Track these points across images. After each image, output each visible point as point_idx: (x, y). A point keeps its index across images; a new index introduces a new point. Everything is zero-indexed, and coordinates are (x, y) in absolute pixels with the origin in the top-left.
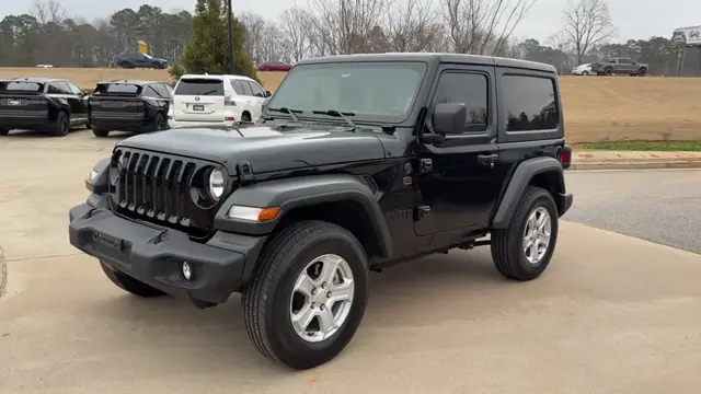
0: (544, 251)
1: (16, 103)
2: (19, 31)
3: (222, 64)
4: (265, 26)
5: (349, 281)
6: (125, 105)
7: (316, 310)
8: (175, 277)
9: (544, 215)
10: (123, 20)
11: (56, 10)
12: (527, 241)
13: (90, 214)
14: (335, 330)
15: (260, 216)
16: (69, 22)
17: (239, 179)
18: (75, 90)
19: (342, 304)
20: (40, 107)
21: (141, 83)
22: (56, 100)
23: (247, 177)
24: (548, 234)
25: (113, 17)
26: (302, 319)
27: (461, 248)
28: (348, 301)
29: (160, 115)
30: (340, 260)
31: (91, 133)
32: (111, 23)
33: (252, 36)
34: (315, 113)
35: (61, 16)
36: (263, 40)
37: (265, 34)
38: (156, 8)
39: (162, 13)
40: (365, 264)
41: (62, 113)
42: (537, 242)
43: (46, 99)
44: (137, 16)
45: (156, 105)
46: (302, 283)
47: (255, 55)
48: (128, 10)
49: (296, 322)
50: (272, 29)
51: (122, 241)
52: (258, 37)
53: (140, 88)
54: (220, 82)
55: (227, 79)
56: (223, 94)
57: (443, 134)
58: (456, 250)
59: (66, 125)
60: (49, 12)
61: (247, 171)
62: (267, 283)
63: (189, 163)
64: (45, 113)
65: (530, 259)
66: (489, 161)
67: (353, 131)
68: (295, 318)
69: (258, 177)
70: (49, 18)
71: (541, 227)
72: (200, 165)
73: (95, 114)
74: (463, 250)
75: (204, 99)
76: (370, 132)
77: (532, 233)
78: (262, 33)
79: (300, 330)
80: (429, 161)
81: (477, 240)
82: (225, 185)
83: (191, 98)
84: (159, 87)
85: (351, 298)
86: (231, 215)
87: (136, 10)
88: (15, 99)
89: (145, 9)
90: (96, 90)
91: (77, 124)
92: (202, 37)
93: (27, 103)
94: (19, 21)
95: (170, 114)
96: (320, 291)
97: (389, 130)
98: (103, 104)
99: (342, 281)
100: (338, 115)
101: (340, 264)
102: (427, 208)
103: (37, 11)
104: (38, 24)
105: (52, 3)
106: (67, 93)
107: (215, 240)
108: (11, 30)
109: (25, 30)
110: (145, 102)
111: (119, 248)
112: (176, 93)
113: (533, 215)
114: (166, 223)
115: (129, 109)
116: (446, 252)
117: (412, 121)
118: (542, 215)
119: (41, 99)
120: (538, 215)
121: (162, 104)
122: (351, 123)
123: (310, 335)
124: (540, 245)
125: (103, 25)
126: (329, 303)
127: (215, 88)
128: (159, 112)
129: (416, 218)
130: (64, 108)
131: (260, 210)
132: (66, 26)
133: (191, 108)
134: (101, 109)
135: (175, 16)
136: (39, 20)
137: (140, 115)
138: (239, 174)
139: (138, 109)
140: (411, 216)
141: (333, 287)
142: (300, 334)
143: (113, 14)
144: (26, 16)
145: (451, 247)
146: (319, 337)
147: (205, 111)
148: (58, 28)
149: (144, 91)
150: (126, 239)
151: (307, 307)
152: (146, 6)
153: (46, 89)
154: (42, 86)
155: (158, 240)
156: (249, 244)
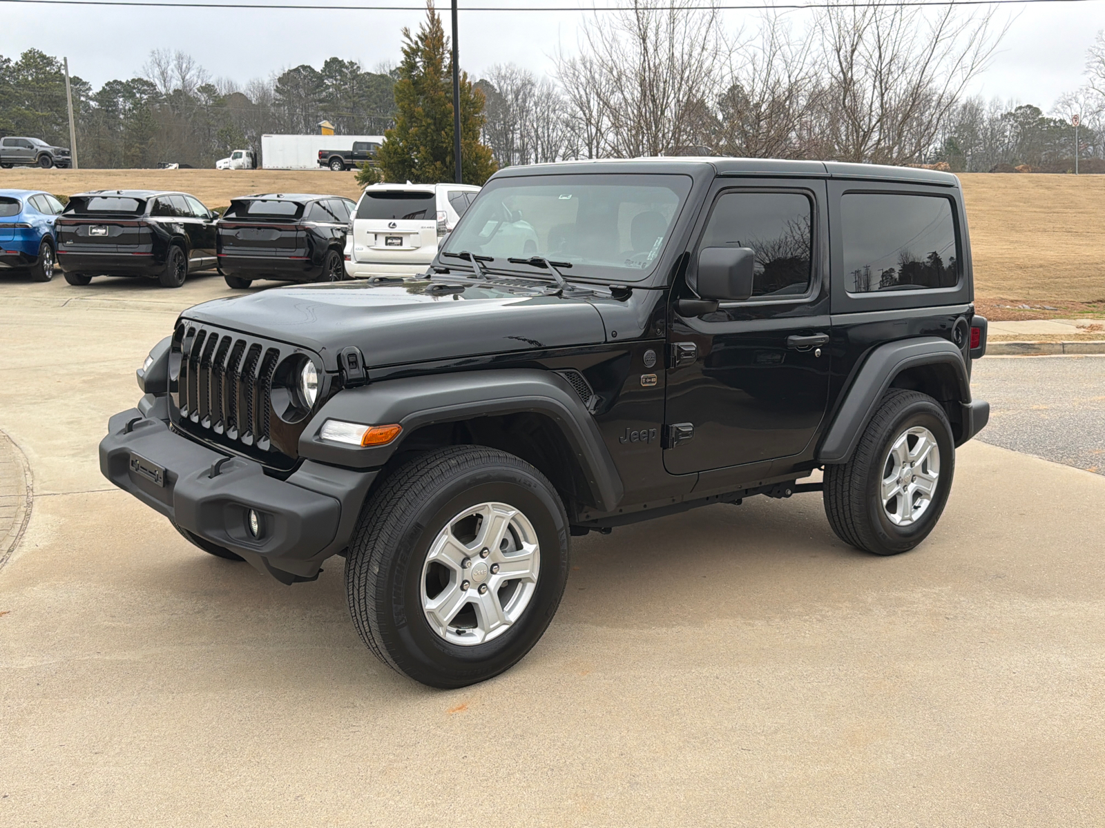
0: (925, 504)
1: (101, 232)
2: (128, 105)
3: (444, 162)
4: (536, 91)
5: (531, 548)
6: (276, 235)
7: (471, 594)
8: (238, 532)
9: (925, 440)
10: (297, 86)
11: (188, 69)
12: (888, 487)
13: (130, 427)
14: (505, 628)
15: (366, 438)
16: (208, 89)
17: (341, 375)
18: (199, 210)
19: (520, 585)
20: (137, 239)
21: (302, 198)
22: (168, 227)
23: (354, 373)
24: (934, 474)
25: (280, 80)
26: (441, 608)
27: (769, 494)
28: (529, 579)
29: (334, 253)
30: (513, 511)
31: (221, 283)
32: (277, 90)
33: (514, 109)
34: (512, 261)
35: (196, 81)
36: (532, 116)
37: (536, 104)
38: (352, 64)
39: (362, 71)
40: (560, 520)
41: (175, 249)
42: (912, 487)
43: (149, 226)
44: (320, 78)
45: (329, 235)
46: (443, 548)
47: (518, 143)
48: (304, 67)
49: (431, 612)
50: (549, 96)
51: (166, 471)
52: (524, 110)
53: (301, 207)
54: (429, 195)
55: (442, 191)
56: (434, 217)
57: (715, 300)
58: (761, 499)
59: (181, 268)
60: (177, 74)
61: (354, 364)
62: (380, 547)
63: (271, 349)
64: (145, 249)
65: (896, 518)
66: (813, 346)
67: (559, 294)
68: (430, 605)
69: (373, 374)
70: (176, 84)
71: (919, 463)
72: (285, 352)
73: (227, 251)
74: (774, 500)
75: (403, 225)
76: (589, 296)
77: (902, 471)
78: (530, 104)
79: (440, 625)
80: (690, 346)
81: (799, 481)
82: (319, 386)
83: (382, 225)
84: (334, 204)
85: (535, 576)
86: (325, 435)
87: (318, 67)
88: (100, 225)
89: (334, 65)
90: (230, 210)
91: (203, 266)
92: (411, 117)
93: (119, 231)
94: (127, 89)
95: (347, 251)
96: (477, 562)
97: (621, 294)
98: (242, 235)
99: (519, 547)
100: (544, 266)
101: (513, 518)
102: (686, 427)
103: (157, 71)
104: (158, 94)
105: (180, 58)
106: (187, 215)
107: (301, 475)
108: (116, 104)
109: (137, 104)
110: (310, 231)
111: (160, 483)
112: (358, 217)
113: (900, 442)
114: (238, 445)
115: (282, 243)
116: (739, 502)
117: (661, 279)
118: (922, 441)
119: (139, 225)
120: (912, 441)
121: (339, 235)
122: (560, 280)
123: (459, 633)
124: (917, 494)
125: (264, 95)
126: (494, 582)
127: (422, 206)
128: (331, 247)
129: (665, 444)
130: (178, 240)
131: (366, 428)
132: (203, 97)
133: (381, 241)
134: (235, 241)
135: (382, 76)
136: (160, 88)
137: (301, 252)
138: (341, 368)
139: (295, 243)
140: (657, 439)
141: (501, 557)
142: (440, 632)
143: (279, 74)
144: (140, 81)
145: (748, 492)
146: (474, 637)
147: (406, 246)
148: (191, 101)
149: (306, 213)
150: (172, 468)
151: (453, 589)
152: (334, 60)
153: (149, 209)
154: (142, 204)
155: (216, 471)
156: (345, 483)
